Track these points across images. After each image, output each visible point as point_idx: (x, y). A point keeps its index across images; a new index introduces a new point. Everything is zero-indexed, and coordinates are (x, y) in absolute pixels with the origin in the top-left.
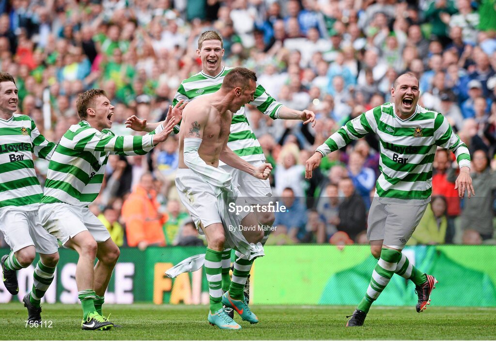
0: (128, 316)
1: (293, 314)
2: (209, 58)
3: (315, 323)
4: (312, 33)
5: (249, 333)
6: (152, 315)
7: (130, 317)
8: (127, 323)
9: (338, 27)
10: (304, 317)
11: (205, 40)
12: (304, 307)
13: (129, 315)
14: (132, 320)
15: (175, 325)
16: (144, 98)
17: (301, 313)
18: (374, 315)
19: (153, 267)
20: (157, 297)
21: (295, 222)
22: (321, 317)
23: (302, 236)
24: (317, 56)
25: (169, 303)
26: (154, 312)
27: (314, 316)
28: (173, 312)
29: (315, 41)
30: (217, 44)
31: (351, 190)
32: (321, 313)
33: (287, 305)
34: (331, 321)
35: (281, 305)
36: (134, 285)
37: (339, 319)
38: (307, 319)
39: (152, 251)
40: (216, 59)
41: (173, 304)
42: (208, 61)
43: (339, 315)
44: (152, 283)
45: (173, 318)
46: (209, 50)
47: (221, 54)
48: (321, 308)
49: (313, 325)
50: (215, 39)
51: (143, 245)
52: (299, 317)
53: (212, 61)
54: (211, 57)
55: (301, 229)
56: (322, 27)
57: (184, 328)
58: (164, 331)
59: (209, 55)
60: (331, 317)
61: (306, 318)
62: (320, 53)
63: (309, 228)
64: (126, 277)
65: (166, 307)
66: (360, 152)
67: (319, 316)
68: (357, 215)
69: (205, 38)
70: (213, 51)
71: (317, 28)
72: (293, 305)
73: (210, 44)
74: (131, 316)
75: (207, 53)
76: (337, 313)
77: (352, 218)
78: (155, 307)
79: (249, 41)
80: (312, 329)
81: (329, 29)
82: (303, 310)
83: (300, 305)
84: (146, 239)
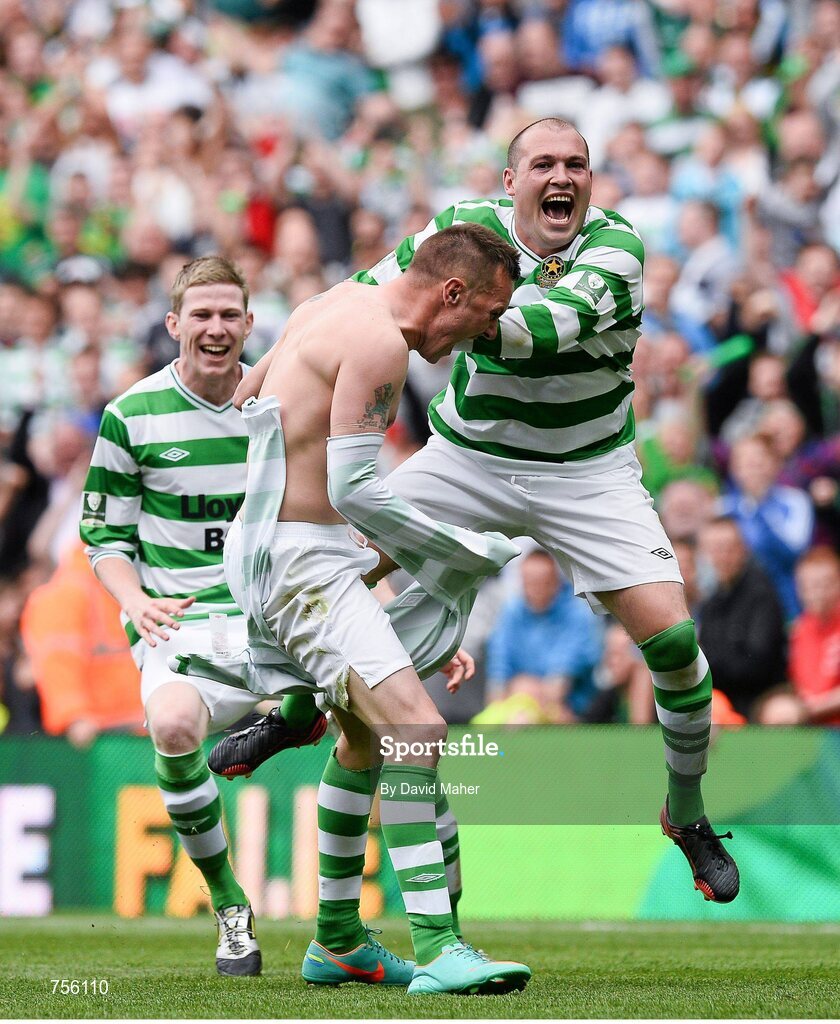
0: (35, 954)
1: (555, 948)
2: (206, 341)
3: (624, 977)
4: (612, 63)
5: (416, 1008)
6: (109, 952)
7: (39, 958)
8: (29, 975)
9: (696, 41)
10: (590, 958)
11: (192, 285)
12: (590, 928)
13: (38, 950)
14: (46, 967)
15: (184, 984)
16: (83, 268)
17: (580, 947)
18: (811, 953)
19: (113, 799)
20: (127, 895)
21: (559, 657)
22: (642, 958)
23: (584, 702)
24: (631, 136)
25: (162, 913)
26: (115, 942)
27: (622, 954)
28: (175, 942)
29: (625, 87)
30: (231, 297)
31: (736, 557)
32: (644, 946)
33: (537, 921)
34: (676, 971)
35: (518, 921)
36: (54, 856)
37: (700, 965)
38: (600, 963)
39: (110, 752)
40: (226, 342)
41: (176, 919)
42: (203, 349)
43: (700, 952)
44: (110, 850)
45: (177, 960)
46: (205, 315)
47: (241, 326)
48: (644, 930)
49: (618, 984)
50: (222, 280)
51: (83, 730)
52: (573, 959)
53: (214, 349)
54: (211, 336)
55: (580, 681)
56: (647, 43)
57: (210, 993)
58: (149, 1001)
59: (204, 332)
60: (676, 960)
61: (596, 960)
62: (639, 127)
63: (605, 678)
64: (29, 830)
65: (153, 925)
66: (767, 440)
67: (638, 953)
68: (757, 637)
69: (192, 280)
70: (216, 318)
71: (629, 47)
72: (554, 922)
73: (209, 296)
74: (43, 954)
75: (199, 326)
76: (696, 947)
77: (741, 648)
78: (120, 928)
79: (413, 90)
80: (615, 995)
81: (667, 50)
82: (587, 935)
83: (577, 922)
84: (94, 708)
